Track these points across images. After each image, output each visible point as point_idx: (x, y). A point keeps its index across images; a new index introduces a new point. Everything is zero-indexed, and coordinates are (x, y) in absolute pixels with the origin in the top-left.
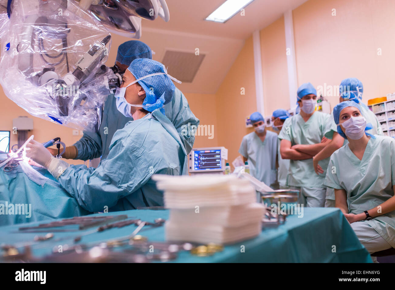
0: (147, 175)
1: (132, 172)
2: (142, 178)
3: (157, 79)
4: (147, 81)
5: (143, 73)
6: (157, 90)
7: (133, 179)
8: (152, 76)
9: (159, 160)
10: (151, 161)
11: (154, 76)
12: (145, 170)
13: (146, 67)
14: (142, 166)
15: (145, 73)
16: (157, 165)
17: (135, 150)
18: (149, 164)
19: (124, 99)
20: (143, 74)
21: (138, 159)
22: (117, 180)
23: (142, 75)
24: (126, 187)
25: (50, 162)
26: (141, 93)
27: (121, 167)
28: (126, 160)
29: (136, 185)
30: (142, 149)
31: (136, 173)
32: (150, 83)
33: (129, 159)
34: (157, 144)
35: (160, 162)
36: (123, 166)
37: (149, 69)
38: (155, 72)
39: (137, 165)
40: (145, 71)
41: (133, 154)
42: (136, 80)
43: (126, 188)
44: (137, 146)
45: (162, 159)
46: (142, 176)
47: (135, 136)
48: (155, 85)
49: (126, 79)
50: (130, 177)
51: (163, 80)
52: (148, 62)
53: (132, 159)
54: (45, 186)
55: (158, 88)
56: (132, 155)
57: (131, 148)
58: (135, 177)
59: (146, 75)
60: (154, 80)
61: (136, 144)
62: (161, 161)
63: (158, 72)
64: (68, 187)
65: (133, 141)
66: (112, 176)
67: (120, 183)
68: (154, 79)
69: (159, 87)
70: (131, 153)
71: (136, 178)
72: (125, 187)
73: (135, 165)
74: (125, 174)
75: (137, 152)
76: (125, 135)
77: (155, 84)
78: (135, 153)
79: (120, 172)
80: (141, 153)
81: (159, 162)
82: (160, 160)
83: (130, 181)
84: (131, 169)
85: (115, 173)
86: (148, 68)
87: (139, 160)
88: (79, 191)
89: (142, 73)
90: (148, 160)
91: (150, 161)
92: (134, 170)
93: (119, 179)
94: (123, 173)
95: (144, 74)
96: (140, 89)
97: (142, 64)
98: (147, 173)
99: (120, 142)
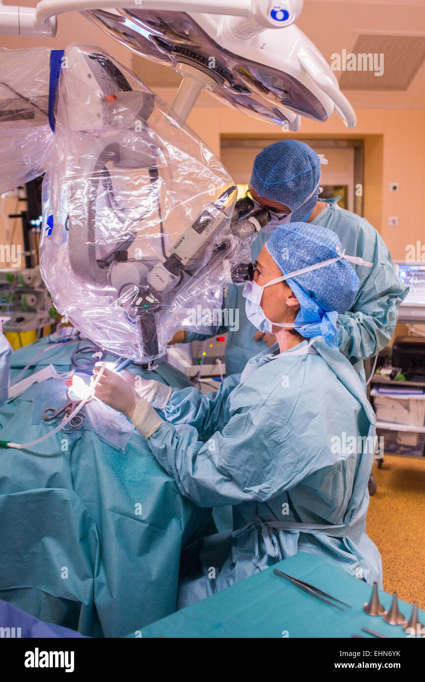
0: (295, 476)
1: (268, 468)
2: (285, 480)
3: (324, 275)
4: (304, 280)
5: (295, 263)
6: (322, 298)
7: (270, 479)
8: (314, 270)
9: (318, 451)
10: (303, 452)
11: (317, 269)
12: (291, 468)
13: (303, 251)
14: (286, 458)
15: (301, 263)
16: (314, 460)
17: (274, 432)
18: (300, 458)
19: (259, 308)
20: (297, 265)
21: (279, 446)
22: (242, 480)
23: (295, 268)
24: (257, 492)
25: (134, 408)
26: (291, 302)
27: (248, 460)
28: (258, 449)
29: (275, 491)
30: (288, 428)
31: (275, 469)
32: (308, 285)
33: (264, 448)
34: (317, 418)
35: (319, 453)
36: (251, 458)
37: (307, 255)
38: (319, 260)
39: (277, 456)
40: (299, 260)
41: (269, 437)
42: (282, 275)
43: (257, 494)
44: (278, 423)
45: (324, 450)
46: (285, 477)
47: (273, 405)
48: (318, 290)
49: (263, 269)
50: (265, 475)
51: (336, 276)
52: (306, 240)
53: (268, 446)
54: (127, 450)
55: (324, 294)
56: (269, 439)
57: (266, 429)
58: (273, 476)
59: (301, 268)
60: (318, 278)
61: (276, 421)
62: (322, 452)
63: (325, 260)
64: (163, 460)
65: (271, 416)
66: (234, 472)
67: (247, 485)
68: (318, 276)
69: (327, 293)
70: (266, 437)
71: (274, 478)
72: (255, 493)
73: (273, 455)
74: (255, 471)
75: (277, 435)
76: (256, 403)
77: (318, 288)
78: (273, 437)
79: (247, 467)
80: (286, 435)
81: (318, 455)
82: (320, 451)
83: (264, 481)
84: (267, 462)
85: (238, 469)
86: (306, 253)
87: (281, 447)
88: (179, 471)
89: (293, 264)
90: (297, 449)
91: (300, 453)
92: (270, 465)
93: (245, 479)
94: (252, 470)
95: (298, 267)
96: (290, 294)
97: (294, 245)
98: (295, 474)
99: (247, 413)
